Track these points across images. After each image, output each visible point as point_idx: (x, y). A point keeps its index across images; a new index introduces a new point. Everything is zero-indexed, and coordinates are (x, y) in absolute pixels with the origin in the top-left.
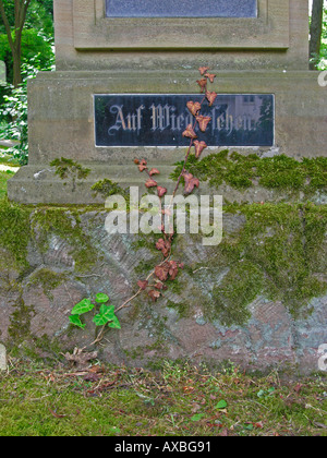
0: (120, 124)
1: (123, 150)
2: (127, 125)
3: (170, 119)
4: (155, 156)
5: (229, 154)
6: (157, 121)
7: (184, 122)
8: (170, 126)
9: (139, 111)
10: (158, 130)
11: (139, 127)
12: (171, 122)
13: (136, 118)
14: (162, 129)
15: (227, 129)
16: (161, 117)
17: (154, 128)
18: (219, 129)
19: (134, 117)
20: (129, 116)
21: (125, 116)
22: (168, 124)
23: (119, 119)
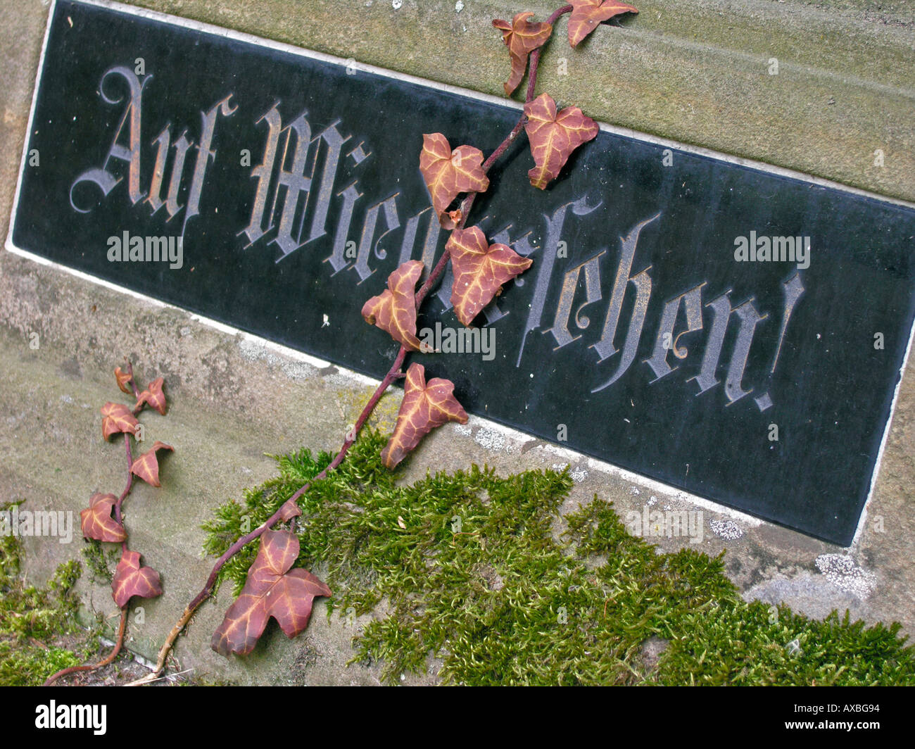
0: (120, 168)
1: (99, 303)
2: (145, 184)
3: (335, 206)
4: (216, 381)
5: (572, 505)
6: (277, 196)
7: (393, 243)
8: (326, 244)
9: (209, 122)
10: (267, 249)
11: (193, 209)
12: (332, 224)
13: (191, 156)
14: (287, 245)
15: (604, 349)
16: (296, 182)
17: (253, 232)
18: (562, 336)
19: (182, 145)
20: (164, 139)
21: (149, 134)
22: (318, 231)
23: (125, 141)
